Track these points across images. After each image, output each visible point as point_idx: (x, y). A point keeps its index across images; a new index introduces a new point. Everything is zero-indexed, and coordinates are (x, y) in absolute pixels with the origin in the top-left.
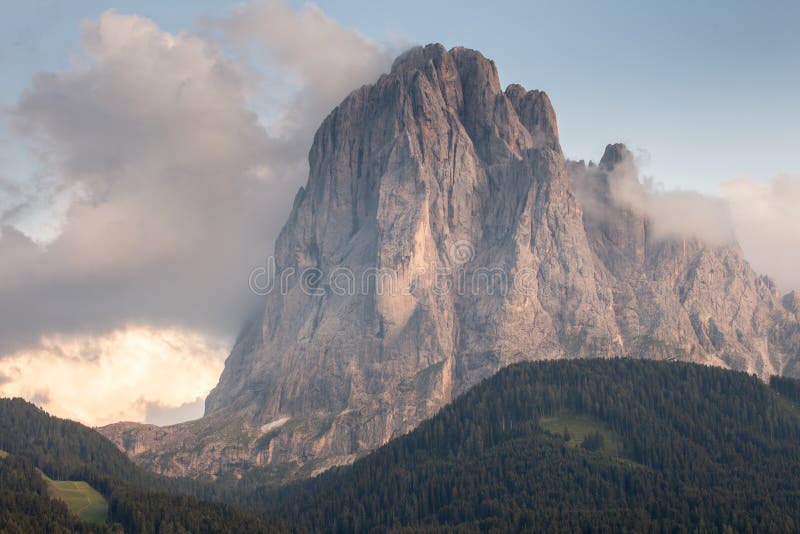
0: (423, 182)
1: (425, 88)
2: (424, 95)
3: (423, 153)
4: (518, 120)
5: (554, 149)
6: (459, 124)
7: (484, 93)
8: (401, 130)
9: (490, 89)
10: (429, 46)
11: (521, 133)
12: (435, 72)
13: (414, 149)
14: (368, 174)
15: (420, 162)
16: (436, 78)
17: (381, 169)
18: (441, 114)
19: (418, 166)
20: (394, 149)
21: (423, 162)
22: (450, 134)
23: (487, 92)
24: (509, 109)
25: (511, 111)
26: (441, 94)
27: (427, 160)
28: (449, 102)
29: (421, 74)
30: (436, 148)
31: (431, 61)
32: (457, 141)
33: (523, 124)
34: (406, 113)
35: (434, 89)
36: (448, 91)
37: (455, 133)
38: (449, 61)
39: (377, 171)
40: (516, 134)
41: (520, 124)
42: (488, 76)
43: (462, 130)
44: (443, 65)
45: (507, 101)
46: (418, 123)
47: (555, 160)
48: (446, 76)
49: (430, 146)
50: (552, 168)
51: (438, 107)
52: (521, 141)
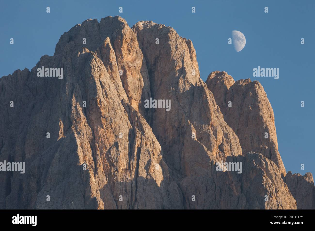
0: (95, 198)
1: (100, 75)
2: (98, 84)
3: (95, 160)
4: (222, 119)
5: (270, 158)
6: (144, 121)
7: (178, 83)
8: (67, 130)
9: (184, 77)
10: (106, 20)
11: (226, 135)
12: (113, 55)
13: (84, 155)
14: (21, 189)
15: (91, 173)
16: (114, 62)
17: (38, 183)
18: (121, 110)
19: (88, 177)
20: (57, 155)
21: (96, 173)
22: (132, 136)
23: (181, 81)
24: (210, 103)
25: (213, 106)
26: (121, 84)
27: (101, 169)
28: (132, 93)
29: (95, 56)
30: (113, 152)
31: (108, 40)
32: (141, 144)
33: (229, 123)
34: (73, 108)
35: (111, 76)
36: (130, 78)
37: (138, 134)
38: (132, 40)
39: (33, 185)
40: (220, 136)
41: (224, 123)
42: (183, 62)
43: (149, 131)
44: (125, 45)
45: (208, 92)
46: (89, 122)
47: (272, 172)
48: (127, 58)
49: (105, 151)
50: (266, 180)
51: (117, 100)
52: (226, 147)
